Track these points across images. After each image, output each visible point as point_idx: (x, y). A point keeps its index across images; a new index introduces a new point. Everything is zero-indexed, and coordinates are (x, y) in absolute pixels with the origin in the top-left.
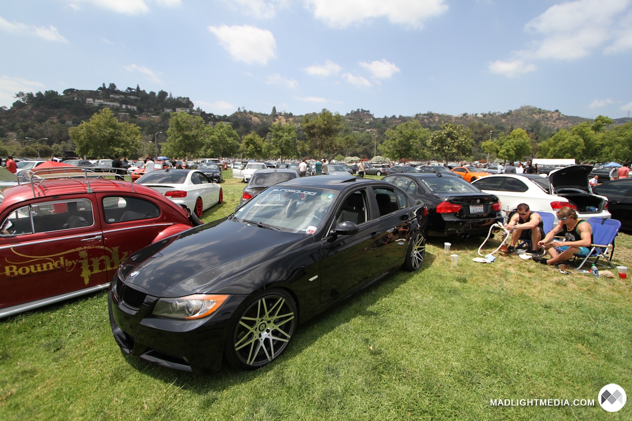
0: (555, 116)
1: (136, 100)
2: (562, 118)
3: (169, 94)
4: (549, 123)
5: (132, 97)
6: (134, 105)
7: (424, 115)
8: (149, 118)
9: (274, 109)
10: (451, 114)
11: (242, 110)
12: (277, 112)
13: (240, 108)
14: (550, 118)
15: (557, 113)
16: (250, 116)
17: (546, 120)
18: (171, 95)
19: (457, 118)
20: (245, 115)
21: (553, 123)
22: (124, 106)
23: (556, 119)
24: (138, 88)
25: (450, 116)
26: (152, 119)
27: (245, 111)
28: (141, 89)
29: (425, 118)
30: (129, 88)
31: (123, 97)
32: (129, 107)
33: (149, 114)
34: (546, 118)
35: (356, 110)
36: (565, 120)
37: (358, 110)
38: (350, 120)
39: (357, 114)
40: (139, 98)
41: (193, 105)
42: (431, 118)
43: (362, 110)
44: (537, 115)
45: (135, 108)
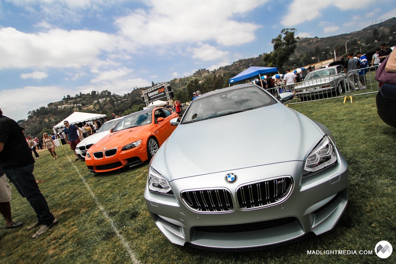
0: (315, 41)
1: (81, 100)
2: (319, 41)
3: (97, 92)
4: (312, 46)
5: (78, 99)
6: (79, 103)
7: (237, 62)
8: (88, 108)
10: (253, 57)
11: (136, 89)
12: (155, 83)
13: (135, 88)
14: (312, 43)
15: (316, 39)
16: (141, 90)
17: (310, 45)
18: (98, 92)
19: (257, 58)
20: (138, 90)
21: (314, 46)
22: (75, 105)
23: (316, 43)
24: (81, 94)
25: (252, 58)
26: (89, 108)
27: (137, 88)
28: (82, 94)
29: (237, 64)
30: (76, 95)
31: (74, 100)
32: (78, 105)
33: (87, 105)
34: (310, 43)
35: (198, 71)
36: (320, 42)
37: (199, 70)
38: (195, 77)
39: (199, 72)
40: (82, 99)
41: (111, 93)
42: (241, 63)
43: (201, 69)
44: (304, 43)
45: (80, 105)
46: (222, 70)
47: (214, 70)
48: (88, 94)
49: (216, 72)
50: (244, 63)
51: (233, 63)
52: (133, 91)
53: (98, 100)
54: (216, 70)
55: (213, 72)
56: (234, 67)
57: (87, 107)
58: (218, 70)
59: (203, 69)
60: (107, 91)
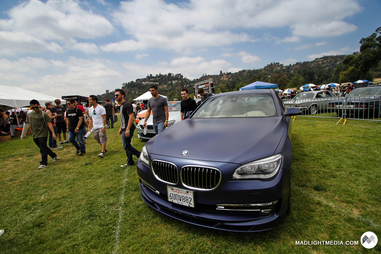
1: (159, 80)
3: (172, 74)
5: (157, 79)
6: (158, 82)
7: (320, 58)
9: (221, 72)
11: (205, 75)
12: (223, 73)
13: (204, 74)
16: (208, 77)
18: (173, 74)
20: (206, 77)
24: (160, 74)
26: (164, 87)
27: (206, 75)
28: (161, 74)
29: (320, 61)
30: (157, 75)
31: (154, 79)
32: (156, 83)
35: (270, 64)
37: (272, 63)
38: (265, 71)
39: (271, 66)
40: (160, 78)
41: (183, 77)
42: (325, 60)
43: (274, 63)
45: (158, 83)
46: (299, 66)
47: (288, 65)
48: (165, 75)
49: (290, 68)
50: (329, 61)
51: (314, 60)
52: (202, 77)
53: (172, 82)
54: (292, 65)
55: (287, 67)
56: (315, 64)
57: (162, 86)
58: (294, 65)
59: (277, 63)
60: (180, 74)
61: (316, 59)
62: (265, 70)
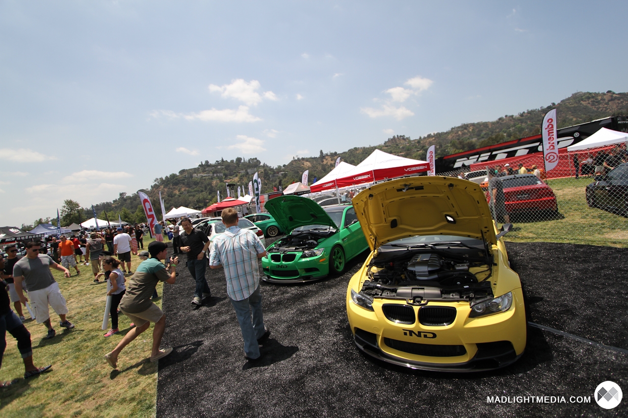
46: (434, 138)
47: (418, 138)
48: (232, 162)
49: (421, 142)
50: (471, 130)
51: (450, 130)
52: (292, 161)
53: (246, 171)
54: (422, 137)
55: (416, 141)
56: (453, 135)
57: (230, 179)
58: (425, 138)
59: (401, 136)
60: (256, 159)
61: (452, 129)
62: (387, 146)
